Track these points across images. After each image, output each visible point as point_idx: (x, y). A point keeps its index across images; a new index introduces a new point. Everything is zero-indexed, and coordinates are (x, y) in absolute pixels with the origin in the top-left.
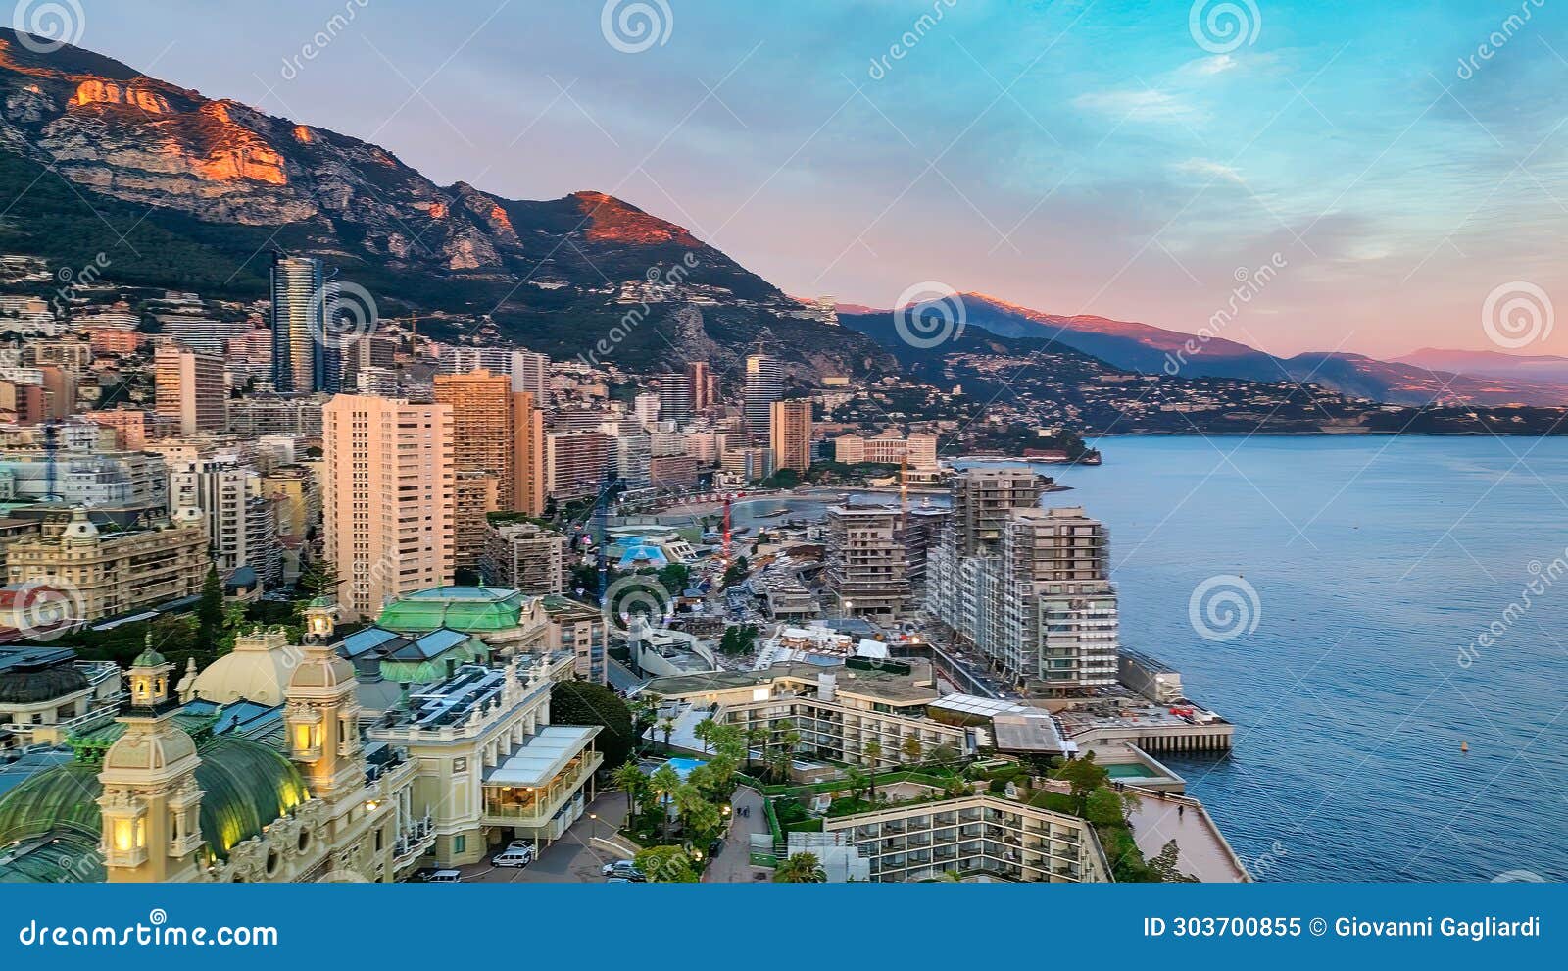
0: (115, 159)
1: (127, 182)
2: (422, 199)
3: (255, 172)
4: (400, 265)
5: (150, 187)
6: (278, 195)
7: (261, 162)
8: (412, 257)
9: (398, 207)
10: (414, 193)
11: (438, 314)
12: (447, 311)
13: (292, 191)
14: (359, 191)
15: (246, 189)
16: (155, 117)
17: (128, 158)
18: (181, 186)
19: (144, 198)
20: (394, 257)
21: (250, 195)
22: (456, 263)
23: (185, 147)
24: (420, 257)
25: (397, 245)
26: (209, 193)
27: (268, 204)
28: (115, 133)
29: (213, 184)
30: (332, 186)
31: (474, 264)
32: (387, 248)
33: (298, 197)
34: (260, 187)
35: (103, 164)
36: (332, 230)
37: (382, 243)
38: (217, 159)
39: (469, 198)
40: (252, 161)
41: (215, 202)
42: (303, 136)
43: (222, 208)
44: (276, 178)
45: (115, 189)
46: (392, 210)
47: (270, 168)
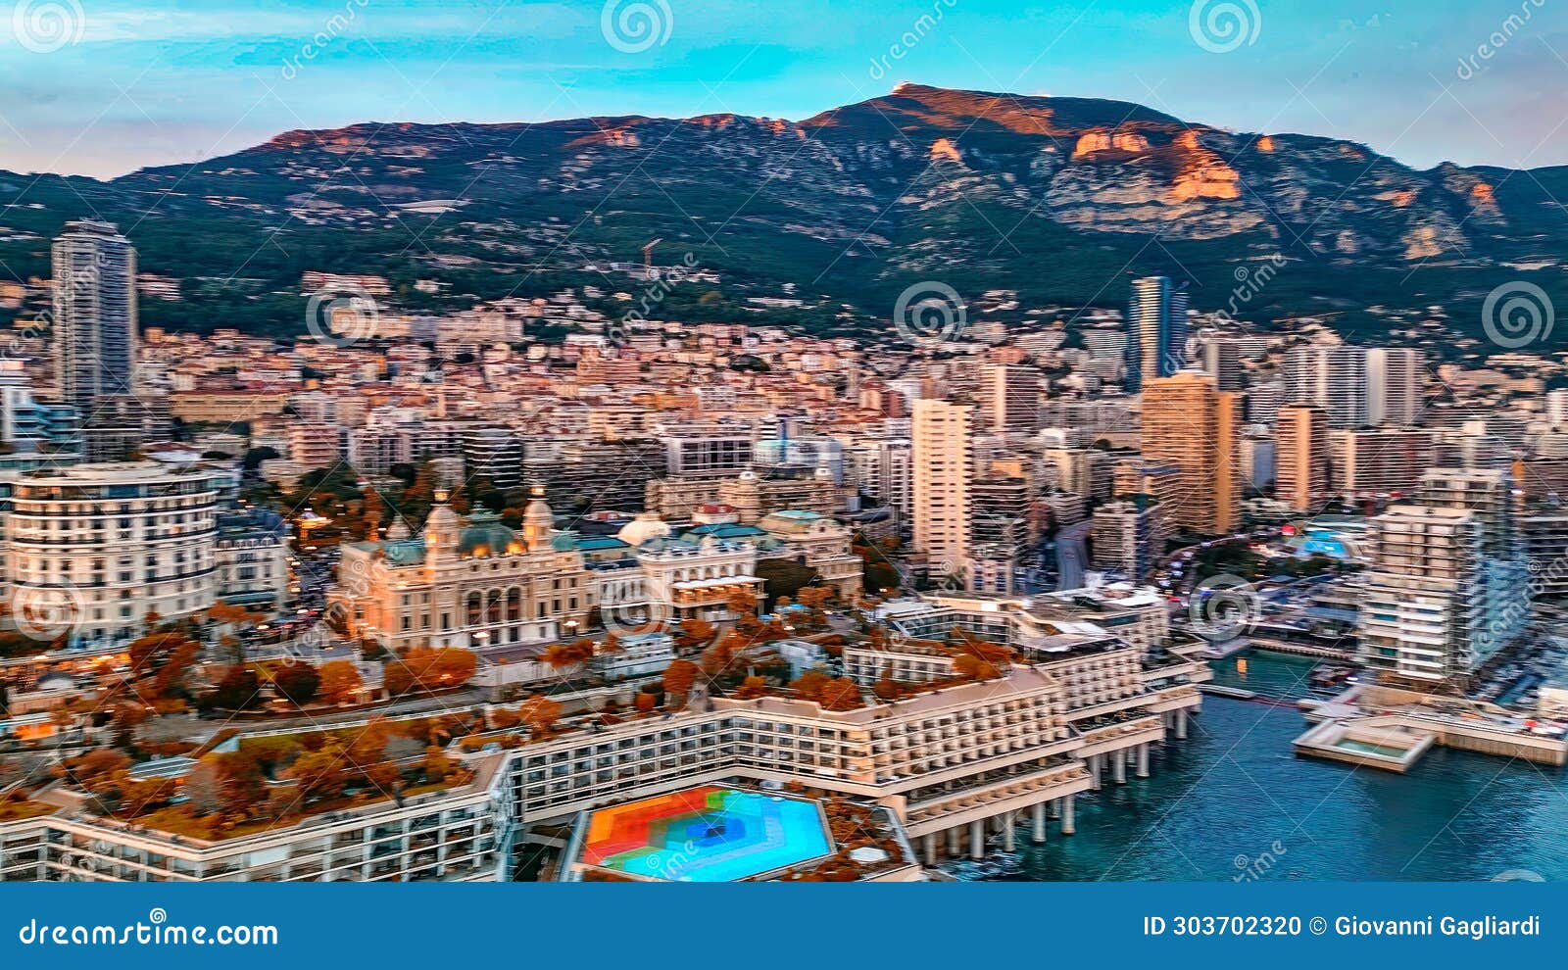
0: (1099, 198)
1: (1106, 216)
2: (1386, 188)
3: (1209, 190)
4: (1348, 262)
5: (1123, 217)
6: (1228, 209)
7: (1215, 181)
8: (1364, 251)
9: (1358, 202)
10: (1379, 183)
11: (1375, 310)
12: (1387, 305)
13: (1240, 204)
14: (1315, 192)
15: (1200, 207)
16: (1131, 156)
17: (1108, 196)
18: (1149, 213)
19: (1117, 228)
20: (1342, 254)
21: (1205, 212)
22: (1414, 253)
23: (1153, 177)
24: (1372, 252)
25: (1346, 242)
26: (1171, 215)
27: (1217, 218)
28: (1100, 177)
29: (1171, 208)
30: (1287, 191)
31: (1434, 251)
32: (1334, 246)
33: (1248, 207)
34: (1212, 203)
35: (1089, 204)
36: (1275, 236)
37: (1330, 242)
38: (1179, 183)
39: (1448, 179)
40: (1208, 181)
41: (1174, 223)
42: (1266, 146)
43: (1179, 228)
44: (1229, 192)
45: (1097, 222)
46: (1349, 205)
47: (1224, 183)
